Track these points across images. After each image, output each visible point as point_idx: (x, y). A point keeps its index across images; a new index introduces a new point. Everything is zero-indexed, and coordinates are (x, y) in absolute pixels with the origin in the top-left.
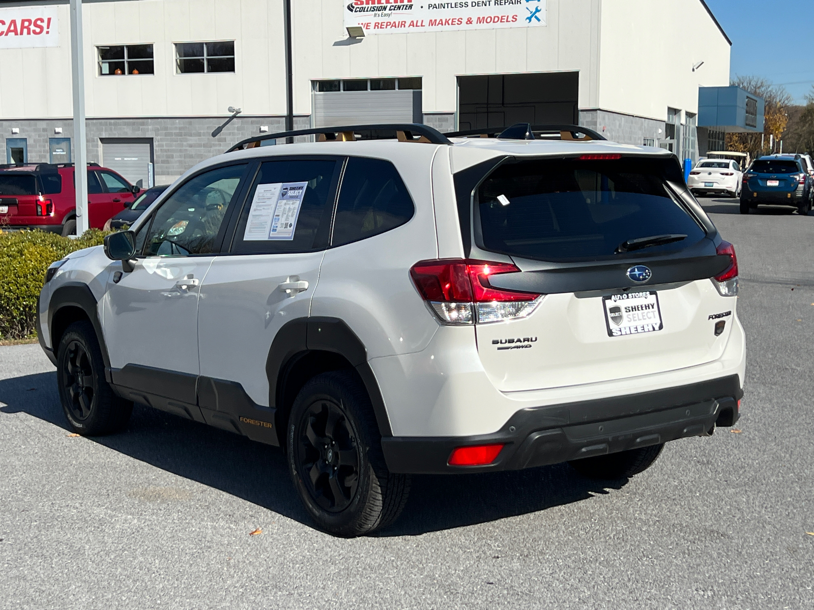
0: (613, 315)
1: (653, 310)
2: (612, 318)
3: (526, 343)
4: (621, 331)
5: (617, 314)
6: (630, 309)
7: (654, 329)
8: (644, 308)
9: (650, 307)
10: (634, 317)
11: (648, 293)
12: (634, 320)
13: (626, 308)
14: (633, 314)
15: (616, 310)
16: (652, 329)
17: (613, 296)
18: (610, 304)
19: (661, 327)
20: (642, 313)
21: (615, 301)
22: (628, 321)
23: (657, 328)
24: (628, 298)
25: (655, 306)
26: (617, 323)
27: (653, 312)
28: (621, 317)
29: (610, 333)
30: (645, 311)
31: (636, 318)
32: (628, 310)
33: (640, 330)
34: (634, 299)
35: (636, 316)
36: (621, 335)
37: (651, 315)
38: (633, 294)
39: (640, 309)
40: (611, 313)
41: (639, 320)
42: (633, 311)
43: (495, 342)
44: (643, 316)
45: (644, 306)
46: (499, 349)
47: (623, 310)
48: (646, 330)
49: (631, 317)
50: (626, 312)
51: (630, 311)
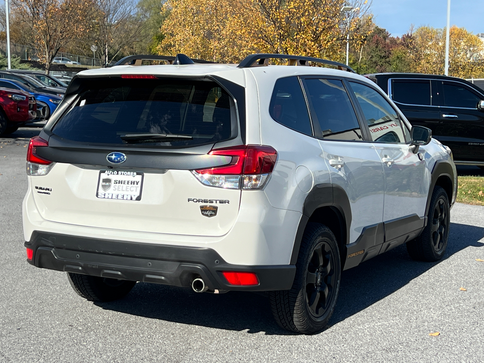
0: (104, 184)
1: (137, 186)
2: (103, 186)
3: (47, 191)
4: (105, 195)
5: (107, 184)
6: (118, 182)
7: (131, 199)
8: (130, 183)
9: (135, 183)
10: (118, 188)
11: (135, 173)
12: (118, 190)
13: (115, 181)
14: (118, 186)
15: (108, 181)
16: (130, 198)
17: (106, 171)
18: (104, 176)
19: (139, 198)
20: (127, 187)
21: (108, 175)
22: (113, 190)
23: (134, 198)
24: (118, 174)
25: (140, 184)
26: (105, 190)
27: (137, 187)
28: (109, 186)
29: (97, 195)
30: (130, 185)
31: (121, 189)
32: (116, 182)
33: (120, 197)
34: (122, 175)
35: (121, 187)
36: (104, 198)
37: (134, 189)
38: (123, 172)
39: (126, 183)
40: (103, 182)
41: (122, 190)
42: (119, 183)
43: (37, 188)
44: (127, 188)
45: (130, 182)
46: (39, 192)
47: (113, 182)
48: (125, 198)
49: (117, 187)
50: (115, 183)
51: (117, 183)
